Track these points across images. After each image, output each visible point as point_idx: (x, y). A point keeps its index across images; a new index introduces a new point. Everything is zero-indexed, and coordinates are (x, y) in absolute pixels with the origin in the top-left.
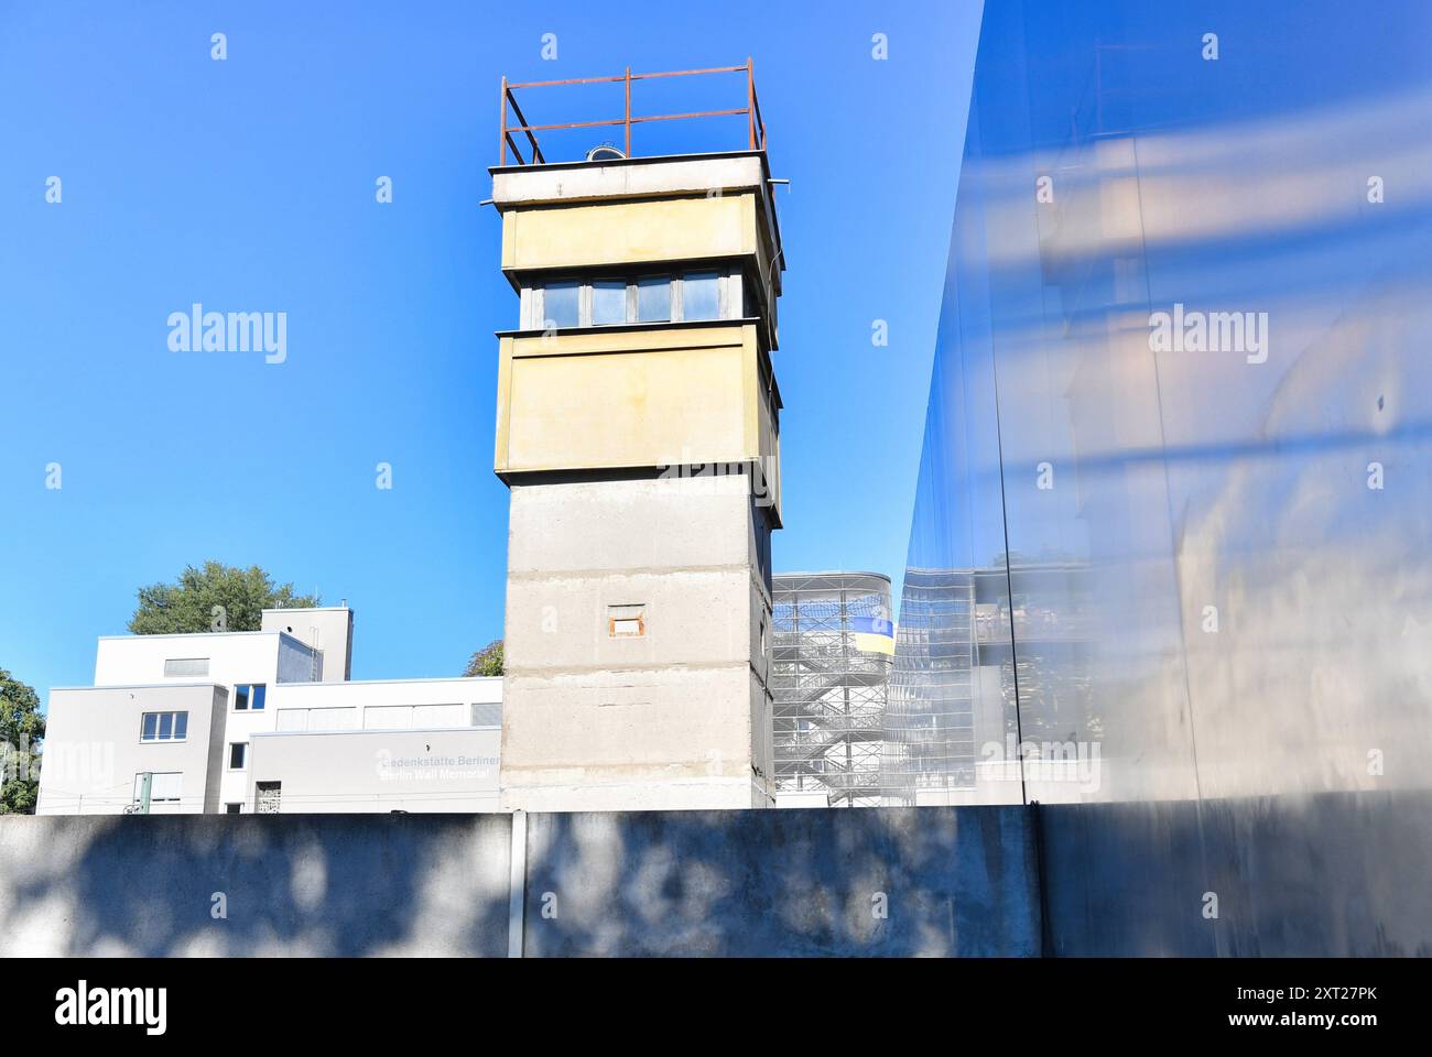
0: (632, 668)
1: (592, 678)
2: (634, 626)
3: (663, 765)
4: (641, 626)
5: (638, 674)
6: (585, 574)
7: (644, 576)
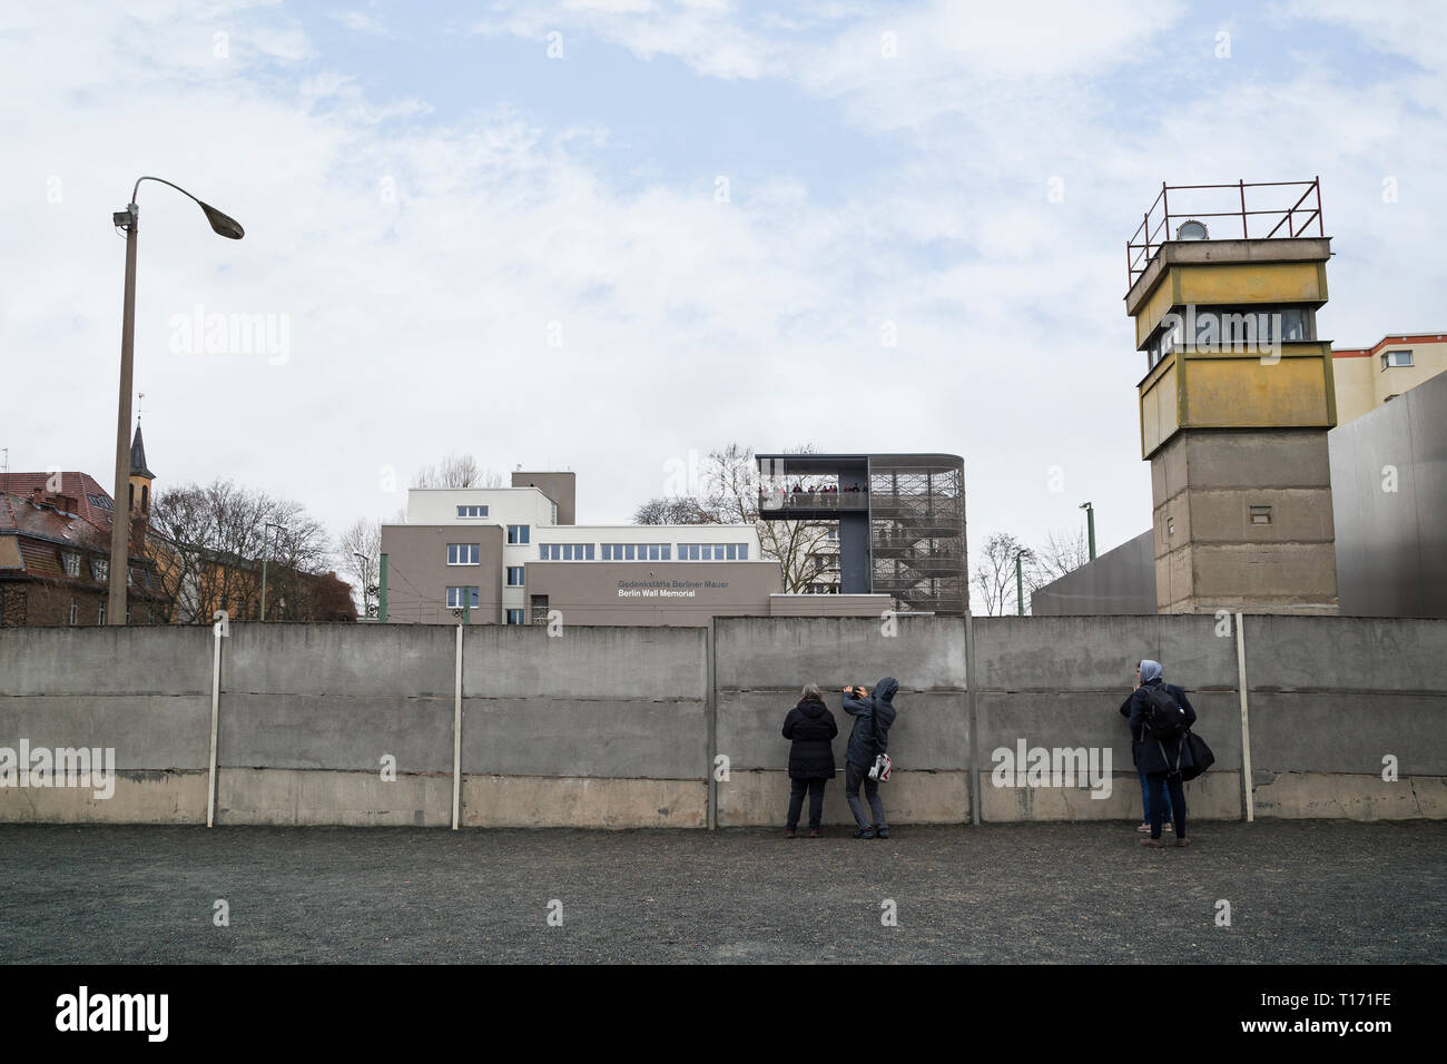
0: (1267, 543)
1: (1243, 547)
2: (1265, 519)
3: (1288, 597)
4: (1269, 519)
5: (1269, 546)
6: (1235, 488)
7: (1269, 490)
